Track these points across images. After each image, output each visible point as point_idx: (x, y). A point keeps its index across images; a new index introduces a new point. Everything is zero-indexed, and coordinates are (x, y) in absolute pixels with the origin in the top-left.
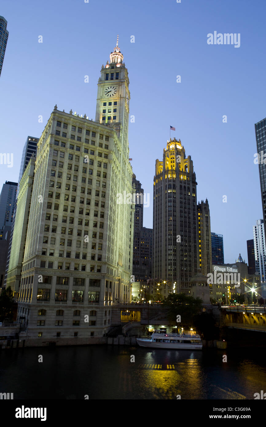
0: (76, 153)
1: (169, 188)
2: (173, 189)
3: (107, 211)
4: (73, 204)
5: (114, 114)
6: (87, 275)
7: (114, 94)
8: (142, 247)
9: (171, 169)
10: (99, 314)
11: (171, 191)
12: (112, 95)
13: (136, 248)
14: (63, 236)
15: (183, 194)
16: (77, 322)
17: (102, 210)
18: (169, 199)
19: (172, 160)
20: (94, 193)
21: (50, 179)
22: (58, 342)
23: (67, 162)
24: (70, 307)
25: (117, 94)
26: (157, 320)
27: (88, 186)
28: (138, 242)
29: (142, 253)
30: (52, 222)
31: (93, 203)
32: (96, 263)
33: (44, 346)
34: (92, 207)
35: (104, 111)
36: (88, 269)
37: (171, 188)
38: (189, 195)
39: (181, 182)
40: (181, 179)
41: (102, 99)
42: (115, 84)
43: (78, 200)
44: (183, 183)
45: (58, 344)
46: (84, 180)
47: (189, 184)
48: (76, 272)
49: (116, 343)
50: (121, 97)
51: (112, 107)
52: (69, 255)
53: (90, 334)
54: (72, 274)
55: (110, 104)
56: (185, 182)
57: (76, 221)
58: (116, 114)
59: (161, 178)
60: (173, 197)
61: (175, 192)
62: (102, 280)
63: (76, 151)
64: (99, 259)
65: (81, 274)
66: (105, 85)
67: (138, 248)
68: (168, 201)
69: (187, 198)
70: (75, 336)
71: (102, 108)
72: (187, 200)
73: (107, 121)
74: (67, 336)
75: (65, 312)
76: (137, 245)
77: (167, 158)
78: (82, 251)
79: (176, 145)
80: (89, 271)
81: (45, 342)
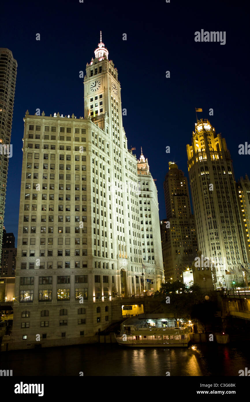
0: (51, 151)
1: (201, 171)
2: (206, 170)
3: (89, 203)
4: (51, 202)
5: (100, 107)
6: (71, 272)
7: (98, 88)
8: (193, 234)
9: (201, 151)
10: (88, 312)
11: (204, 174)
12: (97, 90)
13: (187, 237)
14: (43, 236)
15: (217, 174)
16: (65, 322)
17: (84, 203)
18: (203, 181)
19: (201, 142)
20: (73, 188)
21: (25, 181)
22: (43, 343)
23: (42, 162)
24: (55, 306)
25: (101, 87)
26: (157, 313)
27: (67, 182)
28: (189, 231)
29: (193, 240)
30: (30, 223)
31: (73, 198)
32: (81, 259)
33: (29, 348)
34: (73, 202)
35: (92, 107)
36: (72, 265)
37: (203, 170)
38: (225, 174)
39: (213, 162)
40: (213, 159)
41: (89, 96)
42: (99, 78)
43: (56, 197)
44: (216, 163)
45: (43, 346)
46: (61, 177)
47: (223, 163)
48: (60, 270)
49: (108, 342)
50: (105, 89)
51: (98, 101)
52: (50, 254)
53: (79, 333)
54: (55, 273)
55: (96, 98)
56: (217, 162)
57: (56, 219)
58: (102, 107)
59: (193, 162)
60: (207, 179)
61: (208, 173)
62: (89, 275)
63: (51, 150)
64: (84, 254)
65: (65, 272)
66: (91, 81)
67: (189, 236)
68: (202, 184)
69: (222, 178)
70: (62, 336)
71: (89, 104)
72: (223, 179)
73: (94, 115)
74: (54, 337)
75: (51, 312)
76: (188, 233)
77: (196, 141)
78: (64, 248)
79: (203, 126)
80: (74, 267)
81: (30, 345)
